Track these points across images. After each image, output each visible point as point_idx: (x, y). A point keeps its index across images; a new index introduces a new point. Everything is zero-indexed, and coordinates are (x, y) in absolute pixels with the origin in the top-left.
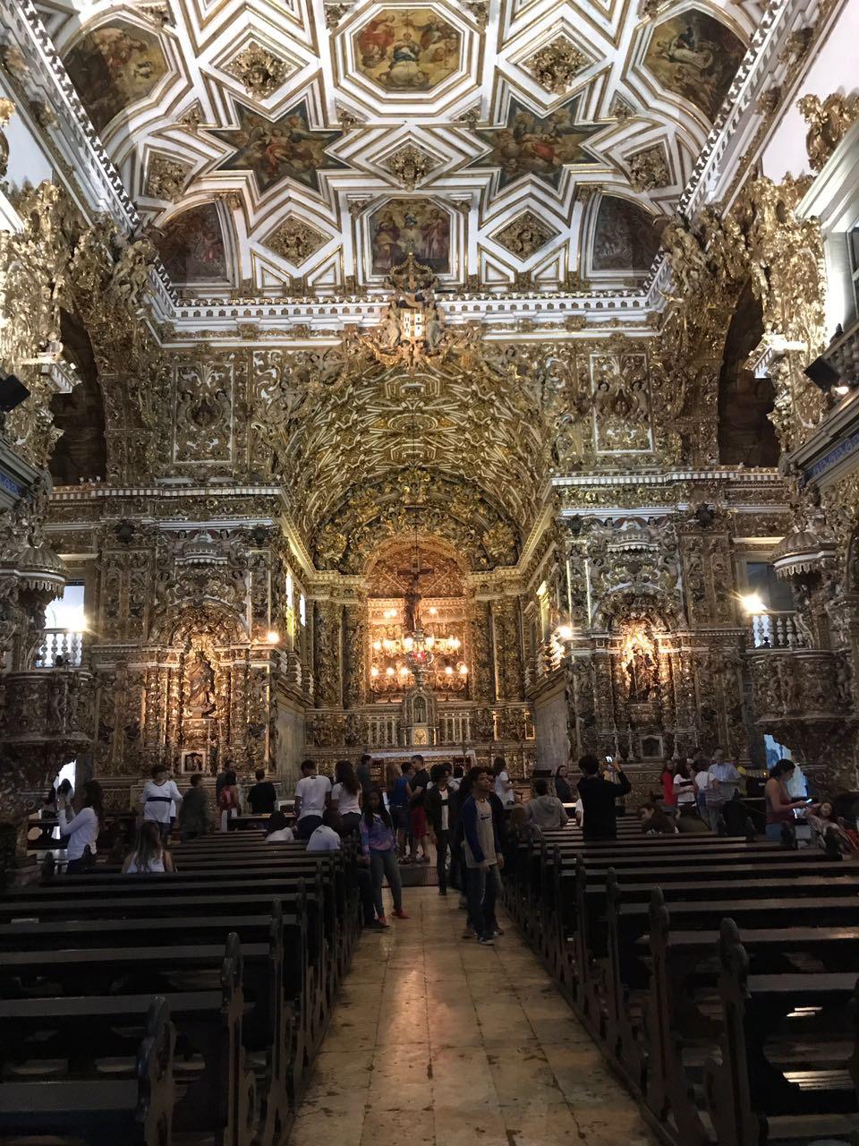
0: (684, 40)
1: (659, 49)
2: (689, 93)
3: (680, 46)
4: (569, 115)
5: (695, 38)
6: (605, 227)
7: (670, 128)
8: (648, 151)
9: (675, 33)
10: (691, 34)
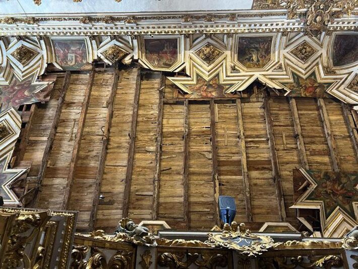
0: (250, 59)
1: (256, 66)
2: (268, 51)
3: (253, 60)
4: (289, 84)
5: (247, 57)
6: (351, 61)
7: (284, 52)
8: (296, 55)
9: (248, 63)
10: (247, 59)
